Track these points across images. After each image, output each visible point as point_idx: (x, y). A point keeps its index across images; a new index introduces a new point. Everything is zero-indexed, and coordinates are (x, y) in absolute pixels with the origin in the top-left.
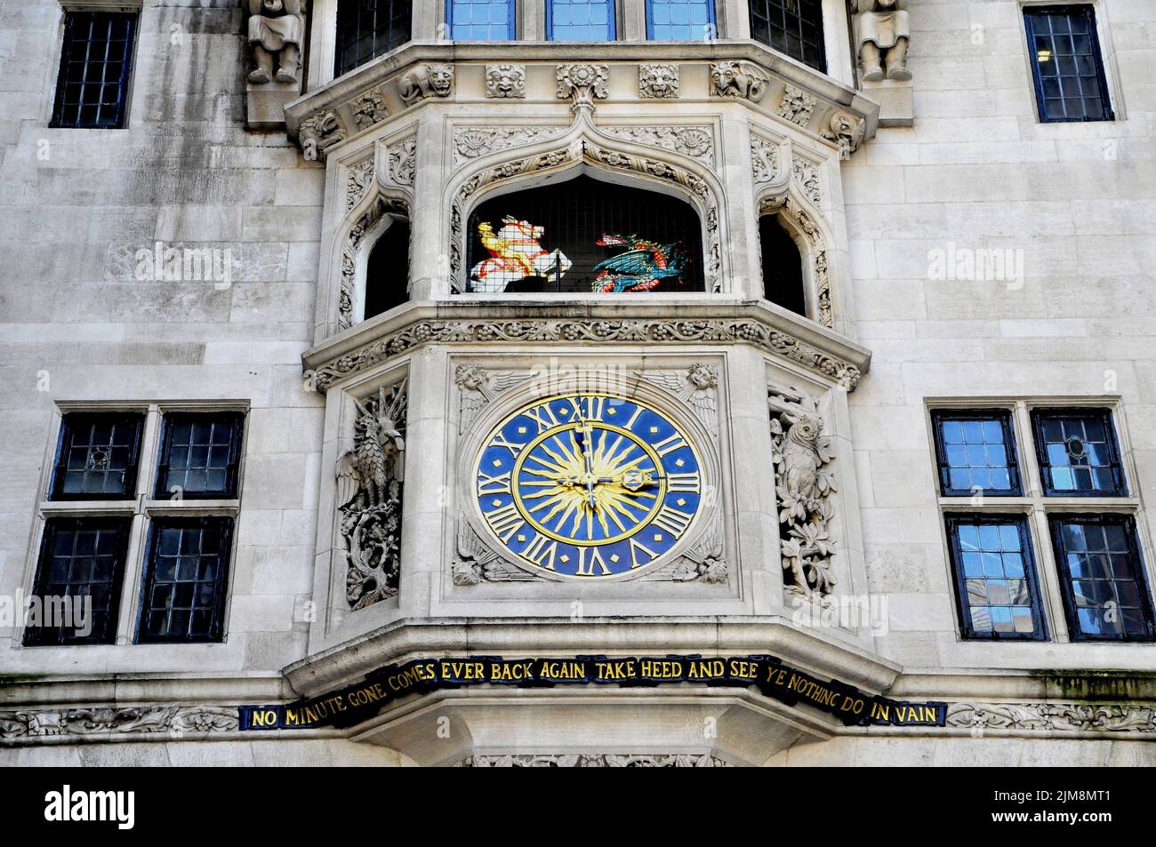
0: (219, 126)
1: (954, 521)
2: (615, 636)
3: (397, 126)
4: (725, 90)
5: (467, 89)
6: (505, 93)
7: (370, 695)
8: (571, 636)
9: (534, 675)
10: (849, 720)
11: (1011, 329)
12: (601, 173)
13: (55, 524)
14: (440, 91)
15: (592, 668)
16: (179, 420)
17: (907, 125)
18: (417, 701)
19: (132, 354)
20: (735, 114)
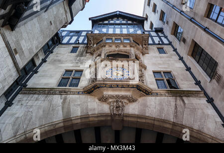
0: (85, 53)
1: (156, 80)
2: (120, 82)
3: (100, 50)
4: (131, 46)
5: (107, 46)
6: (111, 46)
7: (92, 89)
8: (115, 82)
9: (111, 87)
10: (147, 94)
11: (160, 66)
12: (120, 53)
13: (63, 78)
14: (105, 46)
15: (118, 86)
16: (77, 71)
17: (148, 53)
18: (98, 89)
19: (73, 66)
20: (132, 49)
